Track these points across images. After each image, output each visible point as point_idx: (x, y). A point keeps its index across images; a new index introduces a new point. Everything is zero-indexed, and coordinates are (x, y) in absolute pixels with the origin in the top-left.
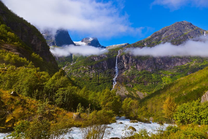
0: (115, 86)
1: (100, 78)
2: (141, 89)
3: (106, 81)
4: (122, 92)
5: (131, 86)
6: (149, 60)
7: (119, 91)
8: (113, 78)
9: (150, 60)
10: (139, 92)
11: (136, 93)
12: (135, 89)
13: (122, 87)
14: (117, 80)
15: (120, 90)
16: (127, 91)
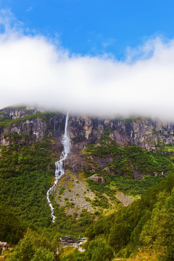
0: (59, 180)
1: (20, 158)
2: (128, 187)
3: (36, 166)
4: (77, 195)
5: (102, 180)
6: (143, 124)
7: (70, 191)
8: (57, 160)
9: (143, 122)
10: (122, 194)
11: (116, 196)
12: (113, 188)
13: (78, 182)
14: (66, 166)
15: (72, 190)
16: (91, 193)
